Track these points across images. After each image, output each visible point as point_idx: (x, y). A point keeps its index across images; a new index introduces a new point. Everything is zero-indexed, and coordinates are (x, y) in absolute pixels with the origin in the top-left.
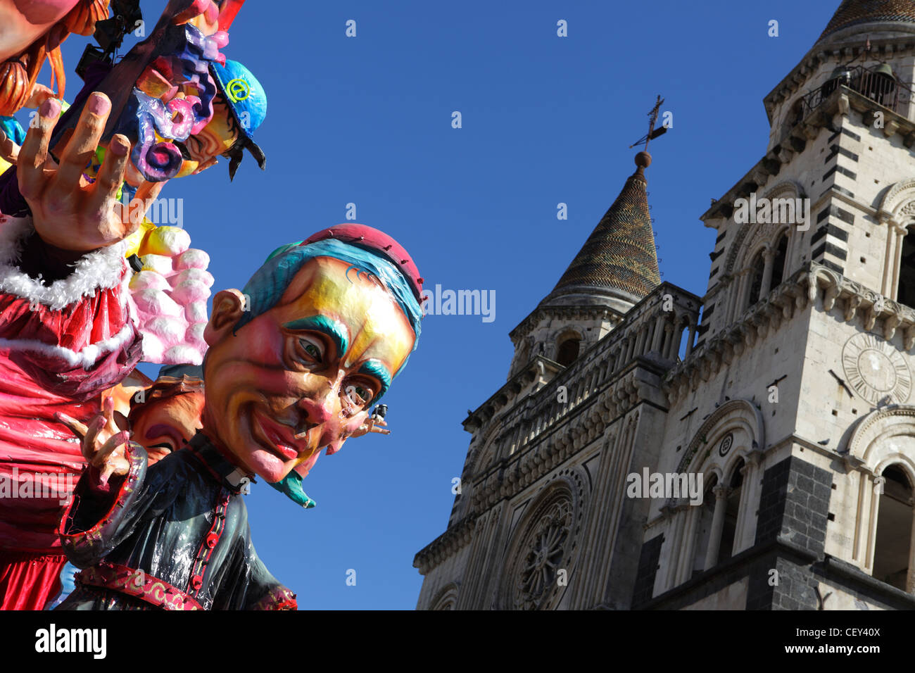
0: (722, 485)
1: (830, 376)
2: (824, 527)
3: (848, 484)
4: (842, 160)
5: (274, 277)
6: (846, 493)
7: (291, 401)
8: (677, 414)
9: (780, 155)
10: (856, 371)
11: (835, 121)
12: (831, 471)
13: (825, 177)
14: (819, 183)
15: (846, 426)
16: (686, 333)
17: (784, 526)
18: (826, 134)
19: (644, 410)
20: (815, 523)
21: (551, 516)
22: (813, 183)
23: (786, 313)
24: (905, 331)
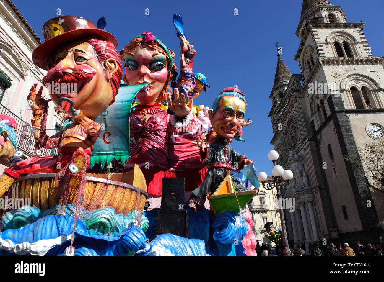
0: (320, 105)
1: (331, 76)
2: (343, 104)
3: (344, 94)
4: (315, 37)
5: (216, 104)
6: (344, 96)
7: (229, 123)
8: (306, 97)
9: (303, 41)
10: (336, 73)
11: (311, 30)
12: (340, 93)
13: (314, 41)
14: (313, 43)
15: (339, 84)
16: (301, 81)
17: (335, 108)
18: (310, 33)
19: (299, 99)
20: (341, 104)
21: (291, 125)
22: (312, 44)
23: (318, 69)
24: (342, 61)
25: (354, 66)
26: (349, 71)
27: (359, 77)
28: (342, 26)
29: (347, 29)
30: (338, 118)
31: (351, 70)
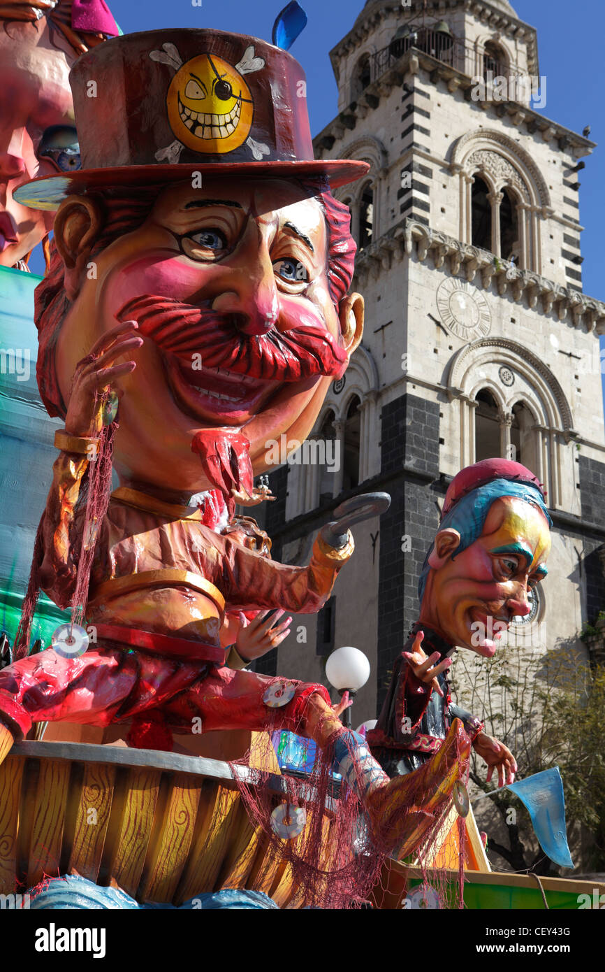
0: (341, 420)
1: (429, 318)
2: (437, 451)
3: (451, 411)
4: (418, 119)
5: (473, 515)
6: (451, 419)
7: (502, 603)
9: (357, 111)
10: (448, 311)
11: (407, 80)
12: (438, 402)
13: (404, 135)
14: (398, 139)
15: (445, 362)
17: (407, 455)
18: (399, 92)
20: (430, 448)
22: (392, 140)
23: (384, 263)
24: (482, 271)
25: (514, 304)
26: (495, 319)
27: (518, 361)
28: (520, 118)
29: (531, 138)
30: (407, 503)
31: (500, 318)
